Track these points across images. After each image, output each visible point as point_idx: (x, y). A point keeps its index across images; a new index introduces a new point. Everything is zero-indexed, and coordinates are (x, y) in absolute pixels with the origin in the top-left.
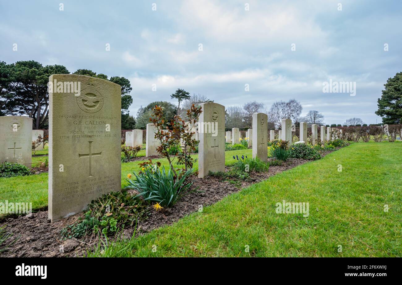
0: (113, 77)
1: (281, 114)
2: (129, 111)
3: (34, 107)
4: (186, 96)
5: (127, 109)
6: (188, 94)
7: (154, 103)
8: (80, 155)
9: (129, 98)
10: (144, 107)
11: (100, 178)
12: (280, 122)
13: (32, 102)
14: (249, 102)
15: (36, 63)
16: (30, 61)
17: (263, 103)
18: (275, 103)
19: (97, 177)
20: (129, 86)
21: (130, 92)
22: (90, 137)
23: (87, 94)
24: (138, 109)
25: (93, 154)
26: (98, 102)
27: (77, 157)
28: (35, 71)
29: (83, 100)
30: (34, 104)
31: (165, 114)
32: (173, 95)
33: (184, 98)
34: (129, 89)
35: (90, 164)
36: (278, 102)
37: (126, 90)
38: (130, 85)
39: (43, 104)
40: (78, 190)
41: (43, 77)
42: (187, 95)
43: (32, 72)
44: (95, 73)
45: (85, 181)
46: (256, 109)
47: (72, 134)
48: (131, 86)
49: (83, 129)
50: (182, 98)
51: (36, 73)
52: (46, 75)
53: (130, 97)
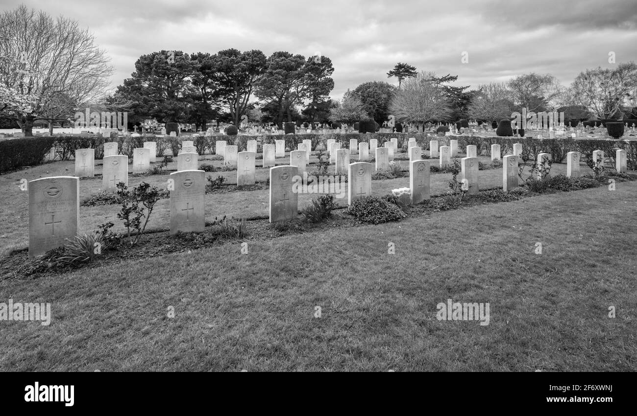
0: (311, 57)
1: (598, 90)
2: (330, 98)
3: (234, 96)
4: (411, 73)
5: (328, 95)
6: (413, 69)
7: (364, 85)
8: (46, 224)
9: (329, 81)
10: (351, 90)
11: (60, 237)
12: (596, 107)
13: (233, 91)
14: (520, 76)
15: (235, 50)
16: (230, 50)
17: (552, 76)
18: (585, 73)
19: (58, 236)
20: (330, 66)
21: (331, 73)
22: (53, 212)
23: (51, 189)
24: (344, 94)
25: (55, 222)
26: (58, 192)
27: (44, 225)
28: (233, 59)
29: (48, 192)
30: (234, 93)
31: (379, 99)
32: (391, 72)
33: (407, 75)
34: (330, 70)
35: (53, 228)
36: (590, 70)
37: (328, 71)
38: (332, 64)
39: (242, 93)
40: (45, 243)
41: (240, 65)
42: (413, 71)
43: (231, 61)
44: (292, 55)
45: (49, 238)
46: (535, 87)
47: (40, 212)
48: (333, 67)
49: (48, 209)
50: (404, 75)
51: (234, 62)
52: (243, 63)
53: (331, 80)
